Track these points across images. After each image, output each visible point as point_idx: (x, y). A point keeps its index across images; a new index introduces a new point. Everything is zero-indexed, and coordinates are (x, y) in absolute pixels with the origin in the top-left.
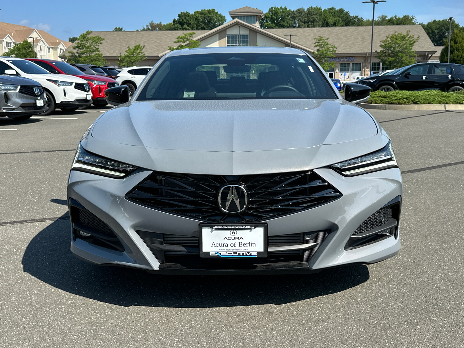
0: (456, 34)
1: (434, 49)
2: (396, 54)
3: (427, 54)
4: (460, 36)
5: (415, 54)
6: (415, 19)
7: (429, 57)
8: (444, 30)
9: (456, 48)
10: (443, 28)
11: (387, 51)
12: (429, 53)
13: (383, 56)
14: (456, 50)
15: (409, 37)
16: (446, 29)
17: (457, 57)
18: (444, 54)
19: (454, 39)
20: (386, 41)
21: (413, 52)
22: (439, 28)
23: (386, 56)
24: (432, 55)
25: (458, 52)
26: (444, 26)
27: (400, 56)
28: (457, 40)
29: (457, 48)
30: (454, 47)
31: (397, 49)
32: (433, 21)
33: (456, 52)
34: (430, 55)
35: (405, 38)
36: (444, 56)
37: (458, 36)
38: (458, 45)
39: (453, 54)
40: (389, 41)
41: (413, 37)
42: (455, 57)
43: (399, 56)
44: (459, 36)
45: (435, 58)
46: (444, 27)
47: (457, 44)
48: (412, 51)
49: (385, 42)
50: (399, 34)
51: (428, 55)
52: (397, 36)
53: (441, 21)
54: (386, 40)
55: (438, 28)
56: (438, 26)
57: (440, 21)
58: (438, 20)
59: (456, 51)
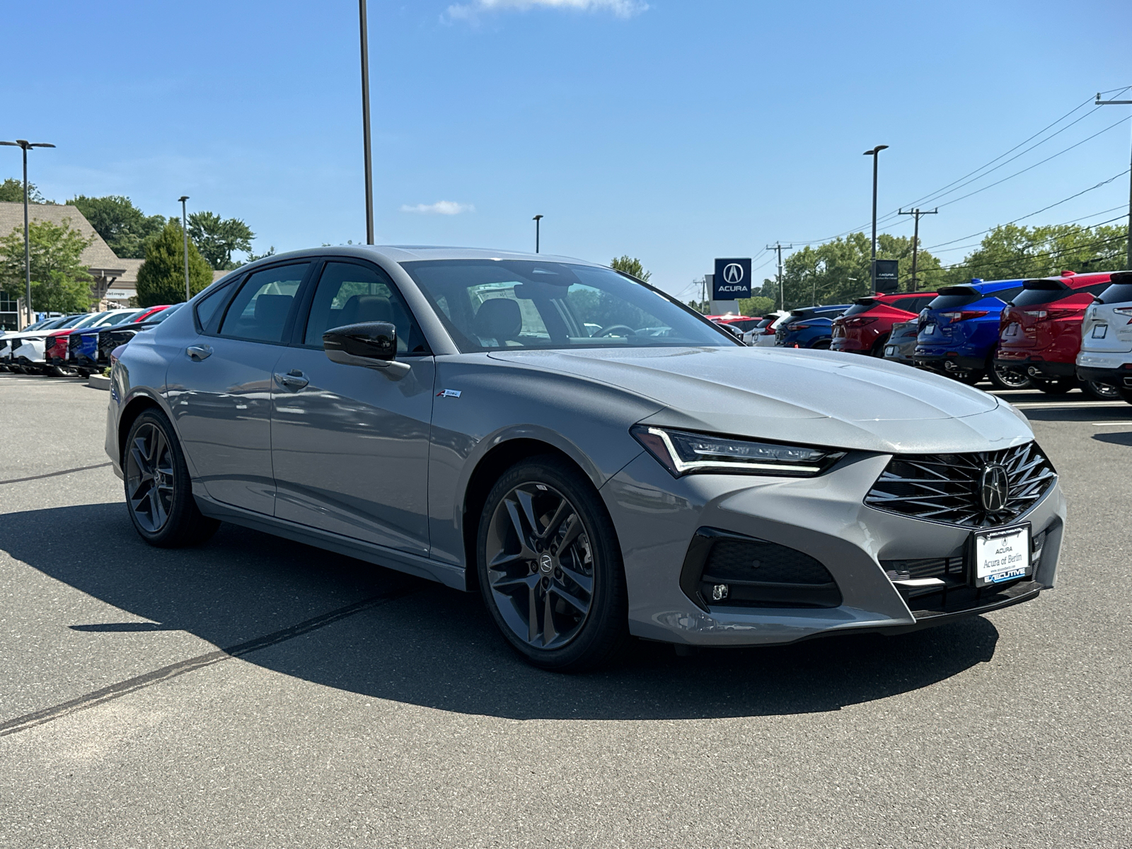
0: (170, 234)
1: (119, 264)
2: (41, 271)
3: (103, 275)
4: (180, 239)
5: (89, 275)
6: (36, 190)
7: (108, 283)
8: (108, 222)
9: (173, 266)
10: (105, 216)
11: (16, 264)
12: (108, 272)
13: (9, 276)
14: (173, 270)
15: (70, 234)
16: (112, 220)
17: (178, 285)
18: (148, 276)
19: (166, 244)
20: (11, 238)
21: (84, 269)
22: (95, 216)
23: (17, 276)
24: (114, 279)
25: (178, 275)
26: (106, 213)
27: (54, 276)
28: (174, 248)
29: (175, 266)
30: (168, 262)
31: (43, 261)
32: (78, 198)
33: (174, 274)
34: (109, 279)
35: (61, 234)
36: (148, 281)
37: (173, 237)
38: (176, 257)
39: (168, 278)
40: (18, 239)
41: (78, 234)
42: (173, 286)
43: (50, 278)
44: (177, 239)
45: (125, 286)
46: (108, 214)
47: (174, 255)
48: (80, 265)
49: (8, 241)
50: (45, 224)
51: (105, 278)
52: (40, 229)
53: (97, 200)
54: (11, 236)
55: (93, 215)
56: (92, 210)
57: (94, 200)
58: (90, 198)
59: (175, 271)
